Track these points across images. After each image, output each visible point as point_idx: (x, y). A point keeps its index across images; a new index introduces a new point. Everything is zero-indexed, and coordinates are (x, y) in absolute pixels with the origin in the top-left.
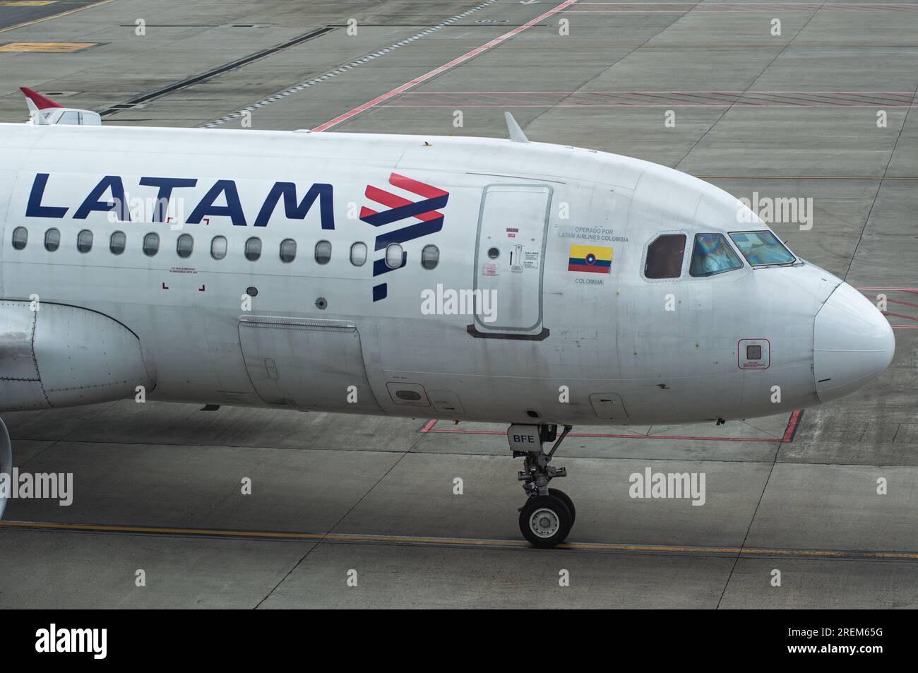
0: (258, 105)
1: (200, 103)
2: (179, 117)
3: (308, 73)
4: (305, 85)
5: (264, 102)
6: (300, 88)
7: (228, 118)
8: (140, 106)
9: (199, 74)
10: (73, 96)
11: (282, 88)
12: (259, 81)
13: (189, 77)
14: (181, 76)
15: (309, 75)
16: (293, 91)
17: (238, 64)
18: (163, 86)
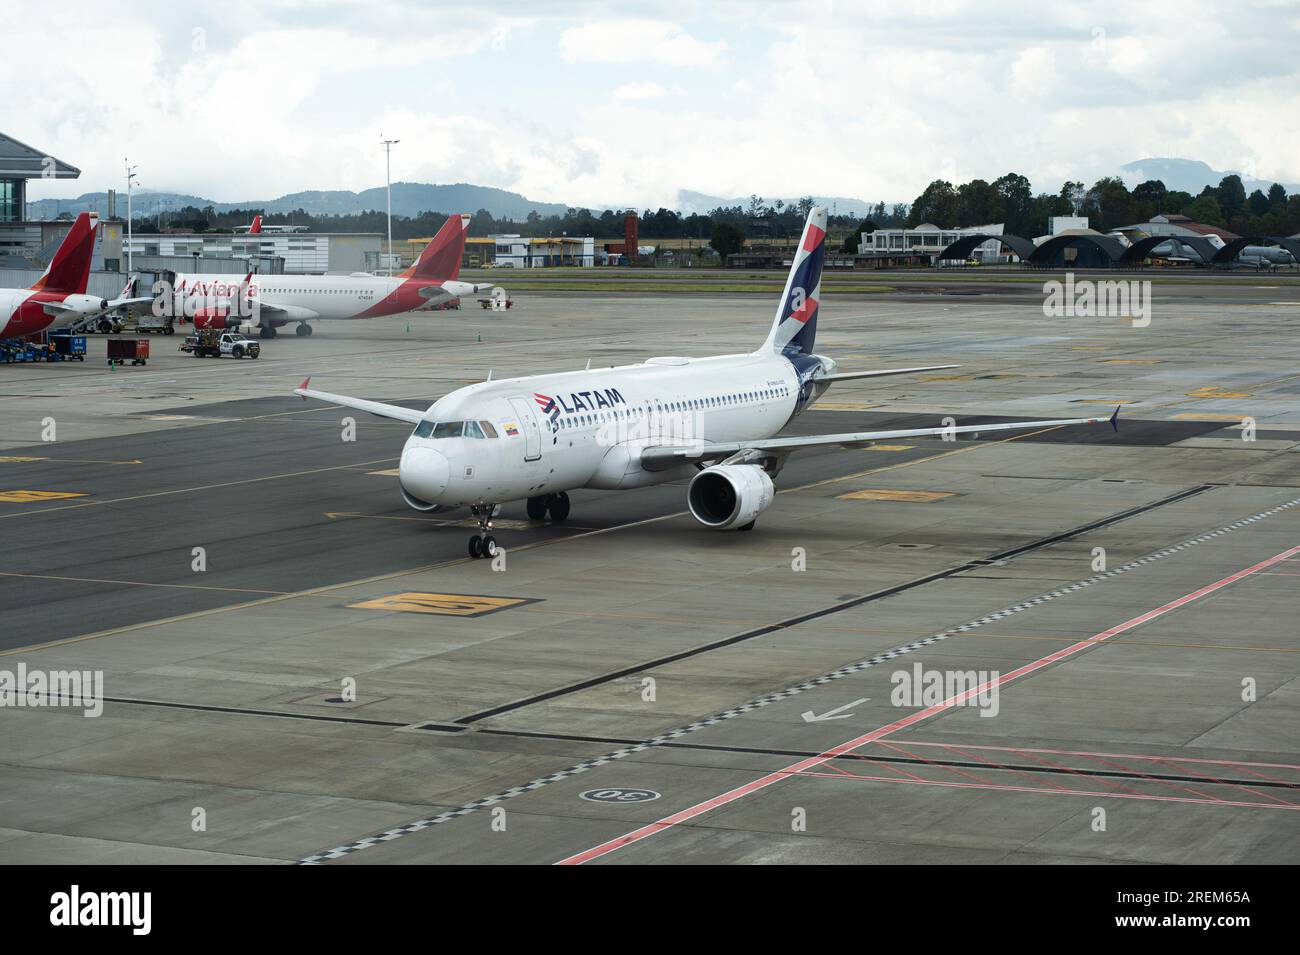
0: (1127, 568)
1: (1065, 563)
2: (1041, 577)
3: (1180, 535)
4: (1179, 548)
5: (1134, 565)
6: (1173, 551)
7: (1093, 580)
8: (999, 563)
9: (1064, 531)
10: (927, 549)
11: (1155, 549)
12: (1130, 541)
13: (1054, 534)
14: (1046, 533)
15: (1185, 537)
16: (1166, 553)
17: (1107, 522)
18: (1024, 543)
